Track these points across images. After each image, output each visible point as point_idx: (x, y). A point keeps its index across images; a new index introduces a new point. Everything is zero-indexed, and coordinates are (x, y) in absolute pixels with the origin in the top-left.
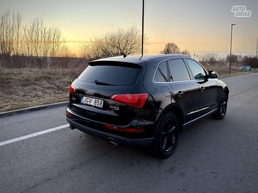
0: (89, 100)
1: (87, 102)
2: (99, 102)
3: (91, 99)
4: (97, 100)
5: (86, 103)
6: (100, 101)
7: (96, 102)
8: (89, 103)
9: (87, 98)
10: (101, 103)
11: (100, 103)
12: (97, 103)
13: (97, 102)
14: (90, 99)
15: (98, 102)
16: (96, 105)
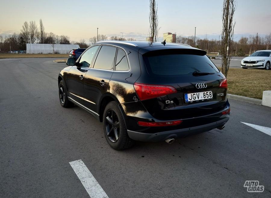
1: (194, 98)
2: (208, 94)
3: (198, 93)
4: (205, 92)
5: (193, 100)
8: (197, 99)
9: (192, 94)
10: (210, 95)
13: (206, 95)
15: (207, 94)
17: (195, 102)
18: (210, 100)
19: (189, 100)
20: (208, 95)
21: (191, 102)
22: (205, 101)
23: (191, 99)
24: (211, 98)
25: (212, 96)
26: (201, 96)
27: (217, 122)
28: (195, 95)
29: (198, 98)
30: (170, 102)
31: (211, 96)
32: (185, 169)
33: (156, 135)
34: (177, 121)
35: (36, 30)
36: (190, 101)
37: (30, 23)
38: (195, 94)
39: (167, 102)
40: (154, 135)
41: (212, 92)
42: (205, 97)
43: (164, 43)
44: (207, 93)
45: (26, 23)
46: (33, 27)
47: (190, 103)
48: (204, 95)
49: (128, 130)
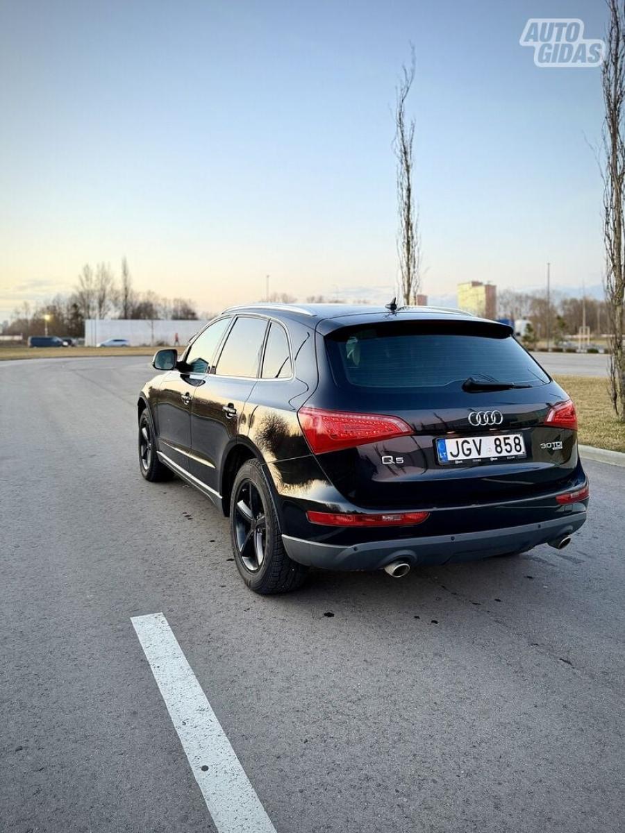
0: (471, 446)
1: (467, 452)
2: (511, 441)
3: (477, 439)
4: (501, 437)
5: (462, 457)
6: (512, 437)
7: (500, 445)
10: (516, 444)
11: (513, 445)
12: (504, 447)
13: (503, 445)
14: (474, 441)
15: (507, 441)
16: (504, 454)
17: (468, 463)
18: (516, 459)
19: (450, 458)
20: (508, 444)
21: (457, 462)
22: (502, 460)
23: (455, 453)
24: (521, 453)
25: (523, 450)
26: (488, 447)
27: (541, 523)
28: (468, 443)
29: (479, 452)
30: (394, 460)
31: (518, 448)
32: (440, 656)
33: (355, 549)
34: (415, 514)
35: (110, 285)
36: (454, 461)
37: (98, 266)
38: (470, 439)
39: (387, 460)
40: (349, 549)
41: (521, 438)
42: (499, 449)
43: (393, 307)
44: (505, 439)
45: (87, 268)
46: (105, 276)
47: (452, 464)
48: (497, 446)
49: (283, 535)
